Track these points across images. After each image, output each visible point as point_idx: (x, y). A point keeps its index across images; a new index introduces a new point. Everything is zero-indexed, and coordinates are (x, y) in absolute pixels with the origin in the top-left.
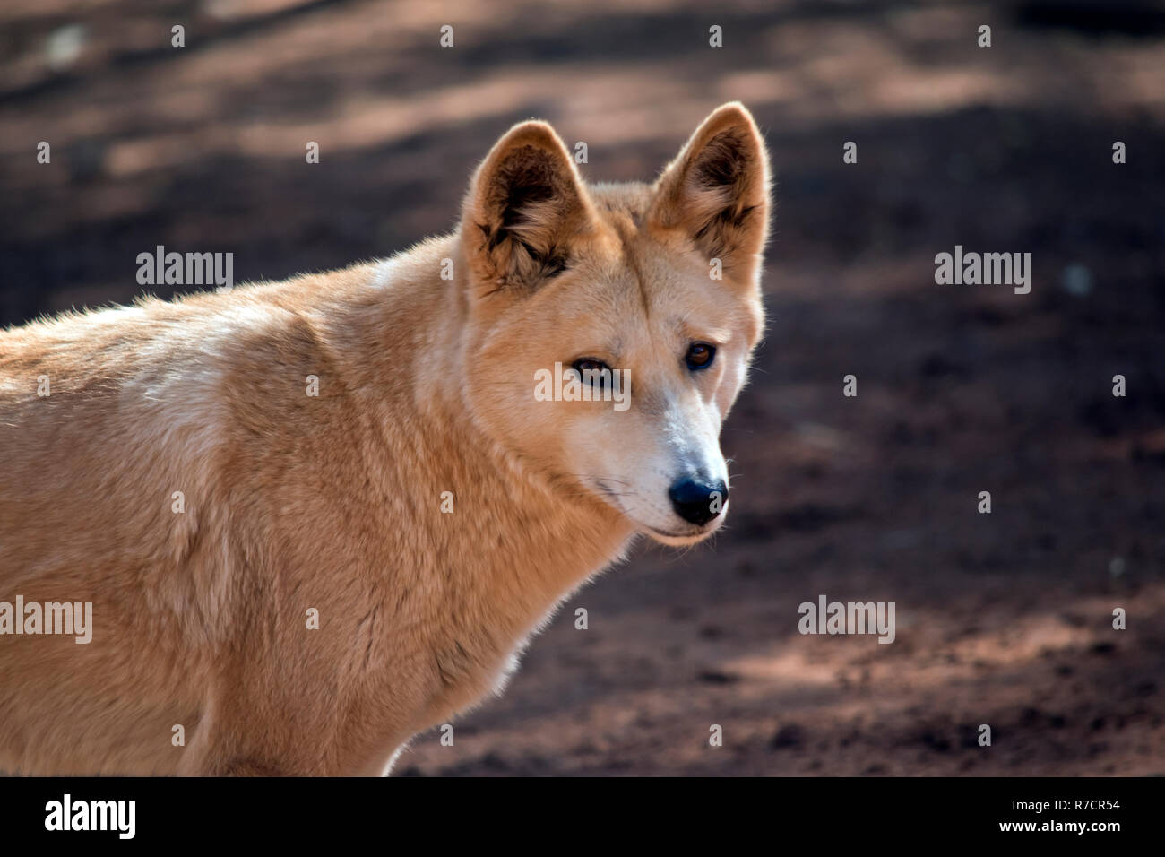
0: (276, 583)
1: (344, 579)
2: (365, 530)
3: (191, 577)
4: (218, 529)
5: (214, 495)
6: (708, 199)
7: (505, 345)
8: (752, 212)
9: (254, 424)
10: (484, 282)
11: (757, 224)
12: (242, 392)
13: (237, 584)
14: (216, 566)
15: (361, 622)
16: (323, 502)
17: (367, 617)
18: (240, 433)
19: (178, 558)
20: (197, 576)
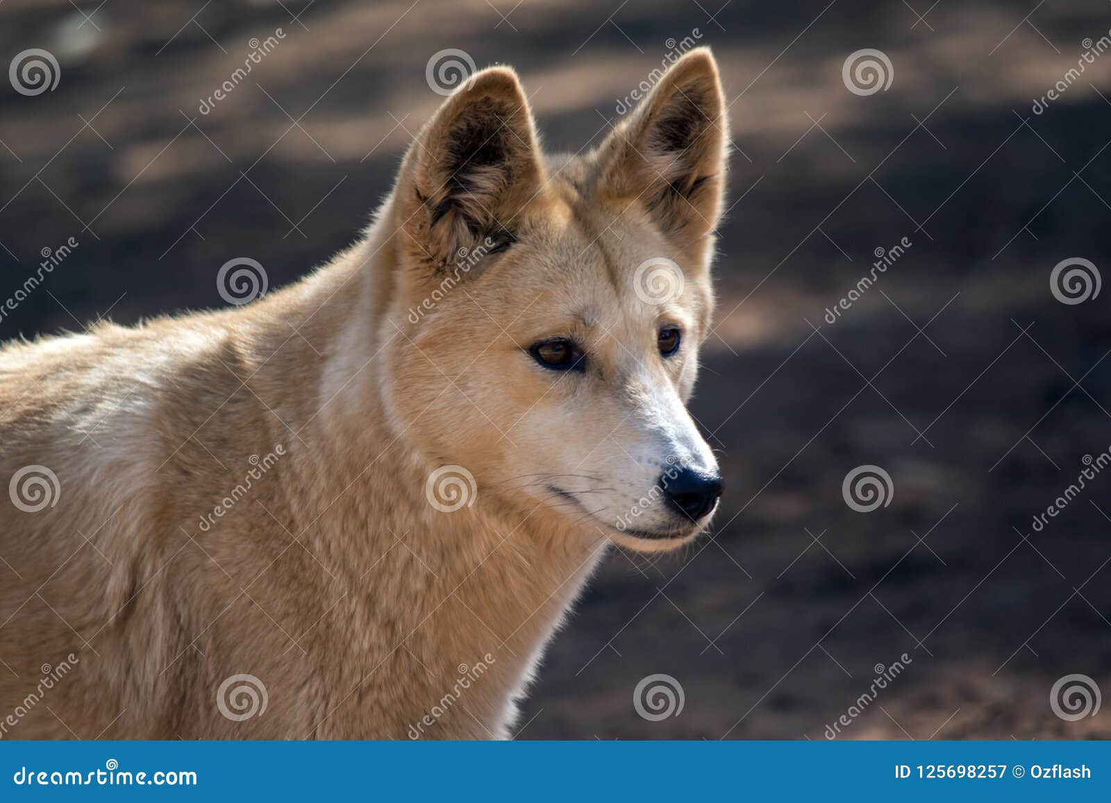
0: (209, 647)
1: (277, 638)
2: (294, 577)
3: (126, 643)
4: (152, 586)
5: (148, 548)
6: (663, 166)
7: (446, 331)
8: (705, 182)
9: (186, 464)
10: (424, 265)
11: (711, 194)
12: (174, 425)
13: (171, 649)
14: (151, 631)
15: (300, 688)
16: (251, 546)
17: (305, 683)
18: (172, 474)
19: (112, 619)
20: (133, 640)
